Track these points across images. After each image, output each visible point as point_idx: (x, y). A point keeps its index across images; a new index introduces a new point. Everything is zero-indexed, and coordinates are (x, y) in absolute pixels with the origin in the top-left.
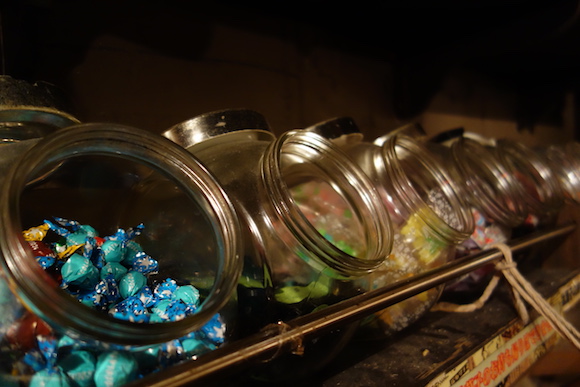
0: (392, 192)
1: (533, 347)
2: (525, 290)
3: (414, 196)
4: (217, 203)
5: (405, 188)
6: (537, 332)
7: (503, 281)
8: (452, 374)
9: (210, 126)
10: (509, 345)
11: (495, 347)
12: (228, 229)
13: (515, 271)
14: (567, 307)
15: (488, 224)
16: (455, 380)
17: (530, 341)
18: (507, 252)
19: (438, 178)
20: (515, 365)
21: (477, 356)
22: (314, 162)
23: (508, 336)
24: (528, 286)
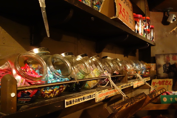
0: (92, 66)
1: (114, 93)
2: (112, 83)
3: (95, 67)
4: (69, 64)
5: (94, 65)
6: (115, 91)
7: (110, 82)
8: (98, 92)
9: (66, 54)
10: (109, 91)
11: (106, 91)
12: (70, 68)
13: (111, 80)
14: (122, 88)
15: (108, 73)
16: (99, 93)
17: (113, 92)
18: (110, 77)
19: (100, 64)
20: (110, 94)
21: (103, 91)
22: (80, 60)
23: (109, 90)
24: (113, 82)
